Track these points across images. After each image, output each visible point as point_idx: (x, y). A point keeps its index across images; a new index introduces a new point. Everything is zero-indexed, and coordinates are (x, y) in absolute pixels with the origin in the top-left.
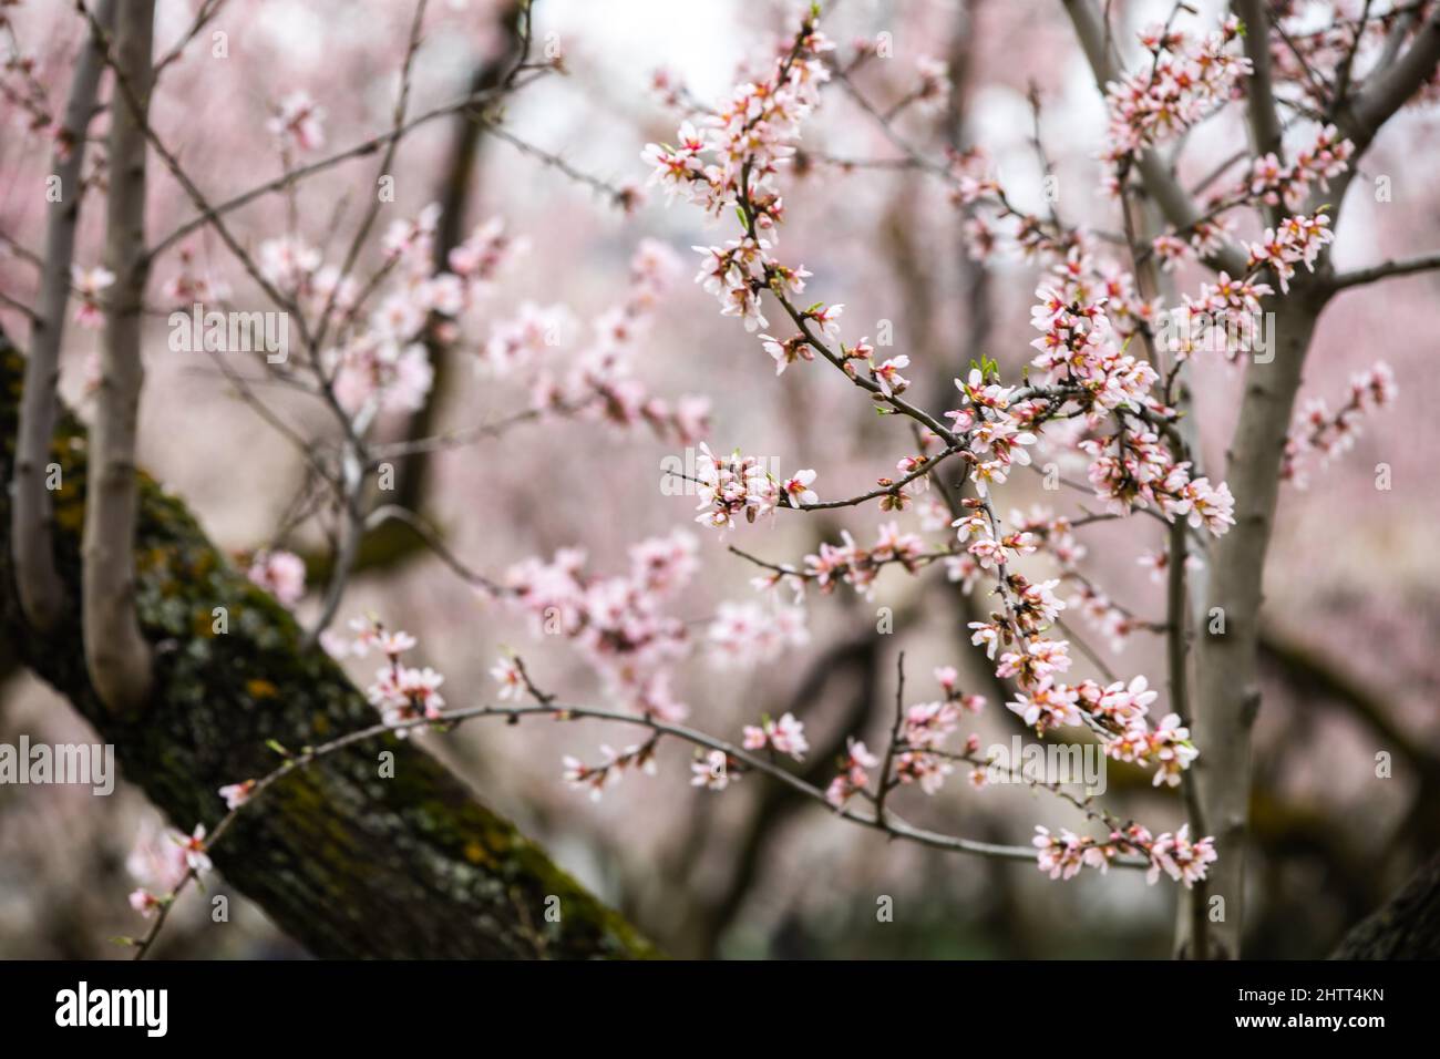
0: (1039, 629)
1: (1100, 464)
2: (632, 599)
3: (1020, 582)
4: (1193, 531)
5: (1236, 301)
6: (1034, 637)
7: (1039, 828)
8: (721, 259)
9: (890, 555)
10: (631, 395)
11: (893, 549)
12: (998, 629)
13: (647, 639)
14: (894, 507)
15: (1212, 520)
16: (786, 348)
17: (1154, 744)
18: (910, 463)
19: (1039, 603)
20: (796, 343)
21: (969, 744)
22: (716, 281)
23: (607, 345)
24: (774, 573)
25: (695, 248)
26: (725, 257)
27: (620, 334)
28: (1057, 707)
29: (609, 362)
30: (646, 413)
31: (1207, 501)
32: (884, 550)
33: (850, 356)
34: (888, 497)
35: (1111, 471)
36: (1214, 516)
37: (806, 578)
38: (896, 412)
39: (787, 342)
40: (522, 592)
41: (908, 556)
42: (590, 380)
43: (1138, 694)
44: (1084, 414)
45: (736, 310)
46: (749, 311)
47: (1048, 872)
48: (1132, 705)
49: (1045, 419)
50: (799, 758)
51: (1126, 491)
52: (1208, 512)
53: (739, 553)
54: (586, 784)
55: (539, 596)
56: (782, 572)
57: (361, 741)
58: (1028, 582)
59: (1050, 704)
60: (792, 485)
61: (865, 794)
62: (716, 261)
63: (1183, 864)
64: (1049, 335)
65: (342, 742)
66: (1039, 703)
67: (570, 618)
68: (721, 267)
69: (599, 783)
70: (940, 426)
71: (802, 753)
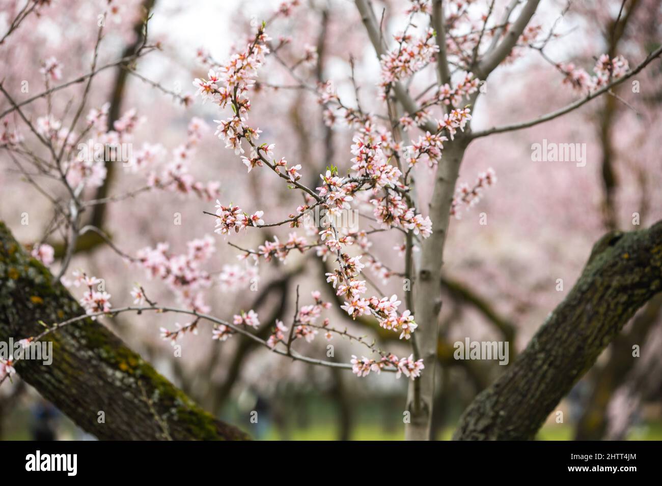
0: (354, 276)
1: (378, 209)
2: (188, 263)
3: (346, 257)
4: (415, 236)
5: (433, 143)
6: (352, 279)
7: (353, 356)
8: (225, 125)
9: (293, 246)
10: (188, 180)
11: (295, 243)
12: (337, 275)
13: (194, 279)
14: (295, 226)
15: (423, 232)
16: (251, 161)
17: (400, 322)
18: (302, 209)
19: (354, 265)
20: (255, 160)
21: (325, 322)
22: (224, 134)
23: (178, 160)
24: (246, 253)
25: (214, 121)
26: (227, 125)
27: (183, 156)
28: (361, 308)
29: (179, 167)
30: (194, 188)
31: (421, 224)
32: (291, 244)
33: (278, 165)
34: (293, 222)
35: (383, 212)
36: (424, 230)
37: (259, 255)
38: (296, 188)
39: (252, 159)
40: (143, 260)
41: (301, 246)
42: (171, 174)
43: (394, 302)
44: (372, 189)
45: (232, 146)
46: (237, 147)
47: (356, 374)
48: (391, 306)
49: (356, 191)
50: (256, 328)
51: (388, 220)
52: (421, 228)
53: (232, 245)
54: (169, 338)
55: (150, 262)
56: (250, 253)
57: (77, 321)
58: (349, 257)
59: (359, 306)
60: (254, 217)
61: (283, 342)
62: (223, 126)
63: (411, 370)
64: (358, 157)
65: (69, 321)
66: (354, 306)
67: (162, 271)
68: (225, 129)
69: (174, 338)
70: (314, 193)
71: (257, 326)
